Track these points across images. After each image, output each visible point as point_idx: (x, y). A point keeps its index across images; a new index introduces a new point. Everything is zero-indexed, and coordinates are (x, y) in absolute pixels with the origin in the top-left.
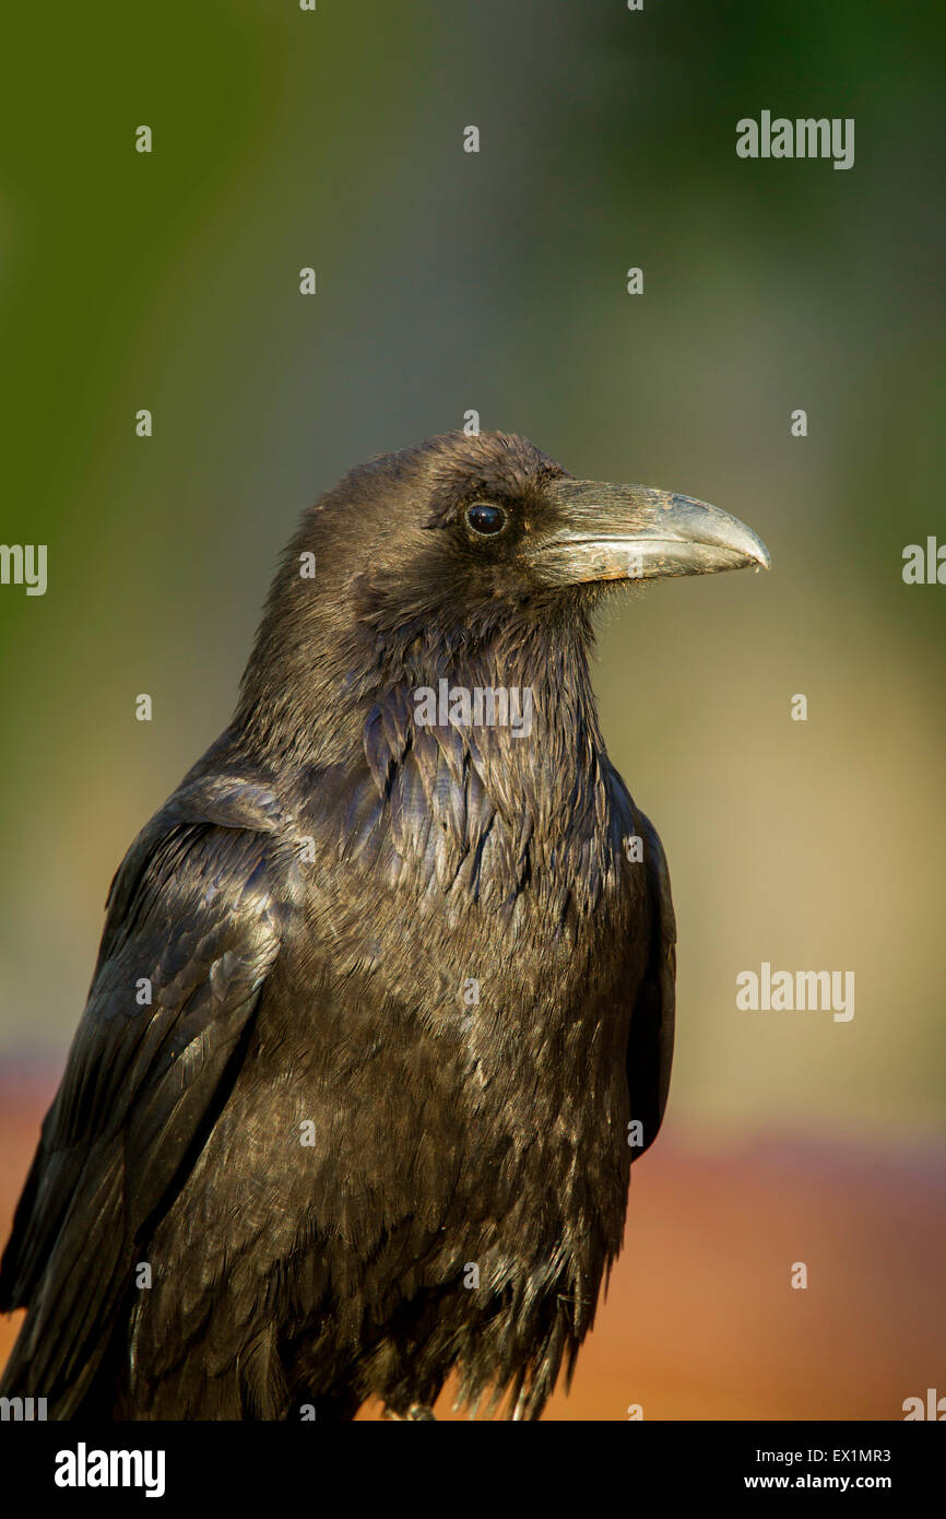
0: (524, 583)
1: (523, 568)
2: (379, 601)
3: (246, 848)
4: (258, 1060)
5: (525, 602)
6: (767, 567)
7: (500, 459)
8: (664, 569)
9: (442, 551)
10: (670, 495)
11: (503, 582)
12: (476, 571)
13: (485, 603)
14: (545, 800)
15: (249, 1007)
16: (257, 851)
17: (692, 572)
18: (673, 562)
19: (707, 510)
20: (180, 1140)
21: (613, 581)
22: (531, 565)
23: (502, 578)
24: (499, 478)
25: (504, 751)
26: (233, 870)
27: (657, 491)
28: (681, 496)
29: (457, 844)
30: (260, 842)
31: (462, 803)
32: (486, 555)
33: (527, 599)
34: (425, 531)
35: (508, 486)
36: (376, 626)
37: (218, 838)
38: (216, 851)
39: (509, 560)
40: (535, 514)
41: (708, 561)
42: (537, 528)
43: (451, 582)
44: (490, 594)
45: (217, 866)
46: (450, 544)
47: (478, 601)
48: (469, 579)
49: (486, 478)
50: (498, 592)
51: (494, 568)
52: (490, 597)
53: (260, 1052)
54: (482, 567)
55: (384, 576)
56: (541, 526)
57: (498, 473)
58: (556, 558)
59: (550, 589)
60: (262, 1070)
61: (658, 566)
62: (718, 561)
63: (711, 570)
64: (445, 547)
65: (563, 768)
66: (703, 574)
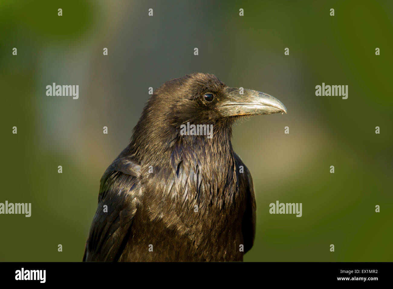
0: (217, 115)
1: (217, 112)
2: (177, 120)
3: (130, 180)
4: (133, 239)
5: (217, 121)
6: (286, 113)
7: (210, 81)
8: (256, 113)
9: (195, 106)
10: (258, 92)
11: (212, 115)
12: (204, 112)
13: (206, 121)
14: (220, 177)
15: (130, 224)
16: (133, 181)
17: (264, 114)
18: (259, 111)
19: (269, 97)
20: (112, 258)
21: (241, 116)
22: (219, 111)
23: (211, 114)
24: (211, 86)
25: (208, 163)
26: (126, 186)
27: (254, 91)
28: (261, 93)
29: (195, 190)
30: (134, 179)
31: (197, 178)
32: (207, 108)
33: (218, 120)
34: (190, 101)
35: (213, 89)
36: (176, 127)
37: (123, 176)
38: (123, 180)
39: (213, 109)
40: (221, 97)
41: (269, 111)
42: (221, 100)
43: (197, 115)
44: (208, 118)
45: (122, 184)
46: (197, 105)
47: (204, 120)
48: (202, 114)
49: (207, 86)
50: (210, 118)
51: (209, 112)
52: (208, 119)
53: (133, 237)
54: (206, 111)
55: (178, 112)
56: (222, 100)
57: (210, 85)
58: (226, 109)
59: (224, 117)
60: (134, 242)
61: (255, 112)
62: (272, 111)
63: (270, 113)
64: (195, 105)
65: (225, 168)
66: (267, 114)
